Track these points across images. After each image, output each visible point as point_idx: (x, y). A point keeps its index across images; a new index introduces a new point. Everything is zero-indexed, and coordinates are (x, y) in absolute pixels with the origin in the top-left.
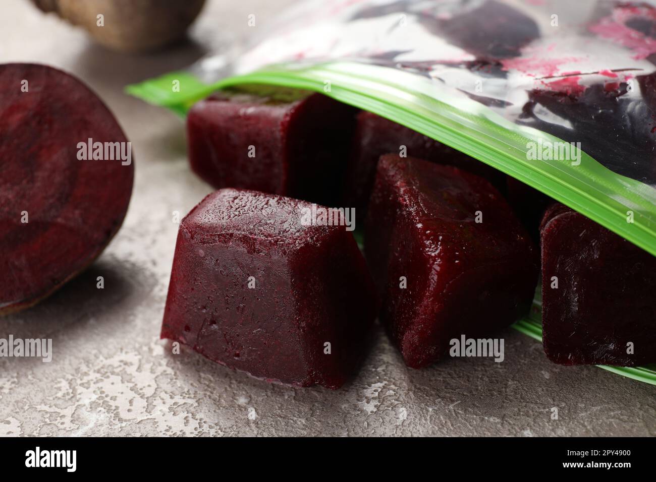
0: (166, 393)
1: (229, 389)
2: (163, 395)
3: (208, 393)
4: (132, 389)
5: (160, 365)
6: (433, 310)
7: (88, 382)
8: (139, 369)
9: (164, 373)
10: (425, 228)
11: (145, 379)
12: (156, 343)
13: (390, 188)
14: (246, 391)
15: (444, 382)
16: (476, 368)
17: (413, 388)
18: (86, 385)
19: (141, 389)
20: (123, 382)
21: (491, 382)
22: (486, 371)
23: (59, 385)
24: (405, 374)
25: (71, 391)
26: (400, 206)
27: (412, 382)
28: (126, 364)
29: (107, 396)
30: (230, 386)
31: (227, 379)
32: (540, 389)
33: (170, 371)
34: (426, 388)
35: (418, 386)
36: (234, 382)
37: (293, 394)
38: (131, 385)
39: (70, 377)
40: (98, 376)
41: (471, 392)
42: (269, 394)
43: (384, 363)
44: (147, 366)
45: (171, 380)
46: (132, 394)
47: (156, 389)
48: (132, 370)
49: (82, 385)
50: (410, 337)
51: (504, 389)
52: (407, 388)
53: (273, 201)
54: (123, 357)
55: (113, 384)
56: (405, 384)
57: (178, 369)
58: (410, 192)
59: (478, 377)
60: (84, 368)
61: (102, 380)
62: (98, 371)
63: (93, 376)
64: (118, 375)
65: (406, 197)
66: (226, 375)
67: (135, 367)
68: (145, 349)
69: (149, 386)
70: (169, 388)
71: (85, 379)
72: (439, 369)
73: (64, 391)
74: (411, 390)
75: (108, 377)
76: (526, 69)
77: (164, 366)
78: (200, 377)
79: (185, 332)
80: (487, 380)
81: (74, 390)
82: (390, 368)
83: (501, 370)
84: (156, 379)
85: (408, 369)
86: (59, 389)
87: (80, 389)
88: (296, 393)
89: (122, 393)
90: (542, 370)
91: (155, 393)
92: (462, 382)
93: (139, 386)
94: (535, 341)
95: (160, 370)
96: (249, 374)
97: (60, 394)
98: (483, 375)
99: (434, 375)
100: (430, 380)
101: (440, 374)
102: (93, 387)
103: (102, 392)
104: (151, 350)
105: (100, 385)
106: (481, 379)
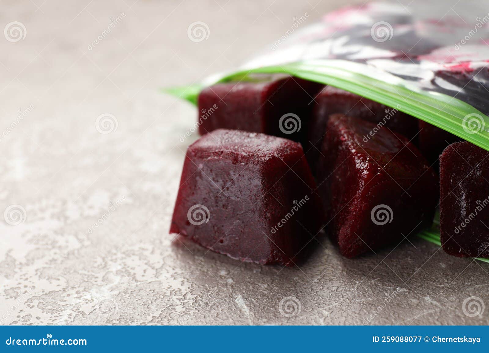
0: (170, 266)
1: (214, 266)
2: (168, 268)
3: (199, 268)
4: (146, 264)
5: (167, 250)
6: (361, 208)
7: (116, 259)
8: (153, 252)
9: (170, 256)
10: (357, 153)
11: (156, 258)
12: (166, 238)
13: (336, 134)
14: (226, 267)
15: (368, 267)
16: (392, 260)
17: (346, 269)
18: (115, 261)
19: (153, 264)
20: (140, 259)
21: (403, 268)
22: (399, 262)
23: (95, 260)
24: (340, 261)
25: (103, 263)
26: (341, 143)
27: (345, 266)
28: (143, 249)
29: (128, 267)
30: (215, 265)
31: (214, 261)
32: (438, 273)
33: (173, 254)
34: (356, 270)
35: (349, 269)
36: (218, 262)
37: (260, 270)
38: (146, 261)
39: (103, 255)
40: (123, 256)
41: (387, 273)
42: (243, 269)
43: (326, 255)
44: (158, 252)
45: (174, 259)
46: (146, 267)
47: (163, 265)
48: (147, 253)
49: (112, 260)
50: (344, 231)
51: (412, 273)
52: (341, 270)
53: (252, 135)
54: (142, 245)
55: (133, 260)
56: (340, 267)
57: (180, 253)
58: (349, 133)
59: (393, 265)
60: (114, 251)
61: (125, 258)
62: (124, 253)
63: (119, 255)
64: (137, 255)
65: (345, 135)
66: (213, 258)
67: (150, 251)
68: (158, 242)
69: (158, 262)
70: (172, 264)
71: (114, 257)
72: (366, 259)
73: (99, 263)
74: (344, 271)
75: (130, 256)
77: (170, 251)
78: (194, 258)
79: (186, 226)
80: (400, 267)
81: (106, 263)
82: (330, 258)
83: (410, 262)
84: (164, 259)
85: (343, 259)
86: (96, 262)
87: (110, 263)
88: (262, 270)
89: (139, 266)
90: (440, 262)
91: (162, 267)
92: (382, 268)
93: (151, 262)
94: (436, 246)
95: (167, 254)
96: (229, 255)
97: (96, 265)
98: (397, 264)
99: (361, 263)
100: (358, 266)
101: (365, 263)
102: (119, 262)
103: (125, 265)
104: (161, 242)
105: (124, 261)
106: (396, 266)
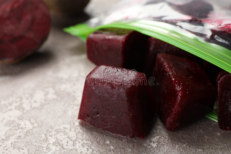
0: (80, 139)
1: (103, 138)
2: (79, 140)
3: (95, 139)
4: (68, 138)
5: (78, 129)
6: (178, 110)
7: (52, 135)
8: (70, 130)
9: (79, 132)
10: (175, 80)
11: (72, 134)
12: (76, 121)
13: (161, 65)
14: (109, 139)
15: (181, 136)
16: (193, 131)
17: (170, 138)
18: (51, 136)
19: (71, 138)
20: (64, 135)
21: (199, 136)
22: (196, 132)
23: (41, 136)
24: (167, 133)
25: (46, 138)
26: (166, 72)
27: (169, 136)
28: (65, 128)
29: (59, 140)
30: (103, 137)
31: (102, 134)
32: (217, 139)
33: (81, 131)
34: (175, 138)
35: (172, 137)
36: (105, 135)
37: (126, 140)
38: (67, 136)
39: (45, 133)
40: (55, 133)
41: (191, 140)
42: (118, 140)
43: (159, 129)
44: (73, 129)
45: (82, 134)
46: (68, 140)
47: (76, 138)
48: (68, 131)
49: (50, 136)
50: (169, 120)
51: (203, 139)
52: (168, 138)
53: (119, 70)
54: (64, 126)
55: (61, 136)
56: (167, 137)
57: (84, 130)
58: (169, 67)
59: (194, 135)
60: (50, 130)
61: (57, 134)
62: (55, 131)
63: (54, 133)
64: (62, 132)
65: (168, 69)
66: (102, 133)
67: (69, 130)
68: (72, 123)
69: (74, 136)
70: (81, 137)
71: (51, 134)
72: (179, 131)
73: (43, 138)
74: (169, 139)
75: (59, 133)
76: (211, 22)
77: (79, 129)
78: (92, 133)
79: (87, 117)
80: (197, 135)
81: (47, 138)
82: (161, 131)
83: (202, 132)
84: (76, 134)
85: (168, 131)
86: (41, 137)
87: (49, 137)
88: (127, 140)
89: (64, 139)
90: (217, 132)
91: (76, 139)
92: (188, 136)
93: (70, 136)
94: (214, 122)
95: (77, 131)
96: (110, 133)
97: (42, 139)
98: (195, 134)
99: (177, 134)
100: (176, 136)
101: (180, 133)
102: (54, 137)
103: (57, 139)
104: (74, 123)
105: (56, 136)
106: (195, 135)
